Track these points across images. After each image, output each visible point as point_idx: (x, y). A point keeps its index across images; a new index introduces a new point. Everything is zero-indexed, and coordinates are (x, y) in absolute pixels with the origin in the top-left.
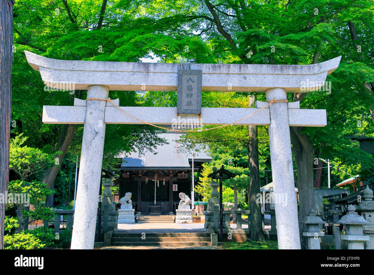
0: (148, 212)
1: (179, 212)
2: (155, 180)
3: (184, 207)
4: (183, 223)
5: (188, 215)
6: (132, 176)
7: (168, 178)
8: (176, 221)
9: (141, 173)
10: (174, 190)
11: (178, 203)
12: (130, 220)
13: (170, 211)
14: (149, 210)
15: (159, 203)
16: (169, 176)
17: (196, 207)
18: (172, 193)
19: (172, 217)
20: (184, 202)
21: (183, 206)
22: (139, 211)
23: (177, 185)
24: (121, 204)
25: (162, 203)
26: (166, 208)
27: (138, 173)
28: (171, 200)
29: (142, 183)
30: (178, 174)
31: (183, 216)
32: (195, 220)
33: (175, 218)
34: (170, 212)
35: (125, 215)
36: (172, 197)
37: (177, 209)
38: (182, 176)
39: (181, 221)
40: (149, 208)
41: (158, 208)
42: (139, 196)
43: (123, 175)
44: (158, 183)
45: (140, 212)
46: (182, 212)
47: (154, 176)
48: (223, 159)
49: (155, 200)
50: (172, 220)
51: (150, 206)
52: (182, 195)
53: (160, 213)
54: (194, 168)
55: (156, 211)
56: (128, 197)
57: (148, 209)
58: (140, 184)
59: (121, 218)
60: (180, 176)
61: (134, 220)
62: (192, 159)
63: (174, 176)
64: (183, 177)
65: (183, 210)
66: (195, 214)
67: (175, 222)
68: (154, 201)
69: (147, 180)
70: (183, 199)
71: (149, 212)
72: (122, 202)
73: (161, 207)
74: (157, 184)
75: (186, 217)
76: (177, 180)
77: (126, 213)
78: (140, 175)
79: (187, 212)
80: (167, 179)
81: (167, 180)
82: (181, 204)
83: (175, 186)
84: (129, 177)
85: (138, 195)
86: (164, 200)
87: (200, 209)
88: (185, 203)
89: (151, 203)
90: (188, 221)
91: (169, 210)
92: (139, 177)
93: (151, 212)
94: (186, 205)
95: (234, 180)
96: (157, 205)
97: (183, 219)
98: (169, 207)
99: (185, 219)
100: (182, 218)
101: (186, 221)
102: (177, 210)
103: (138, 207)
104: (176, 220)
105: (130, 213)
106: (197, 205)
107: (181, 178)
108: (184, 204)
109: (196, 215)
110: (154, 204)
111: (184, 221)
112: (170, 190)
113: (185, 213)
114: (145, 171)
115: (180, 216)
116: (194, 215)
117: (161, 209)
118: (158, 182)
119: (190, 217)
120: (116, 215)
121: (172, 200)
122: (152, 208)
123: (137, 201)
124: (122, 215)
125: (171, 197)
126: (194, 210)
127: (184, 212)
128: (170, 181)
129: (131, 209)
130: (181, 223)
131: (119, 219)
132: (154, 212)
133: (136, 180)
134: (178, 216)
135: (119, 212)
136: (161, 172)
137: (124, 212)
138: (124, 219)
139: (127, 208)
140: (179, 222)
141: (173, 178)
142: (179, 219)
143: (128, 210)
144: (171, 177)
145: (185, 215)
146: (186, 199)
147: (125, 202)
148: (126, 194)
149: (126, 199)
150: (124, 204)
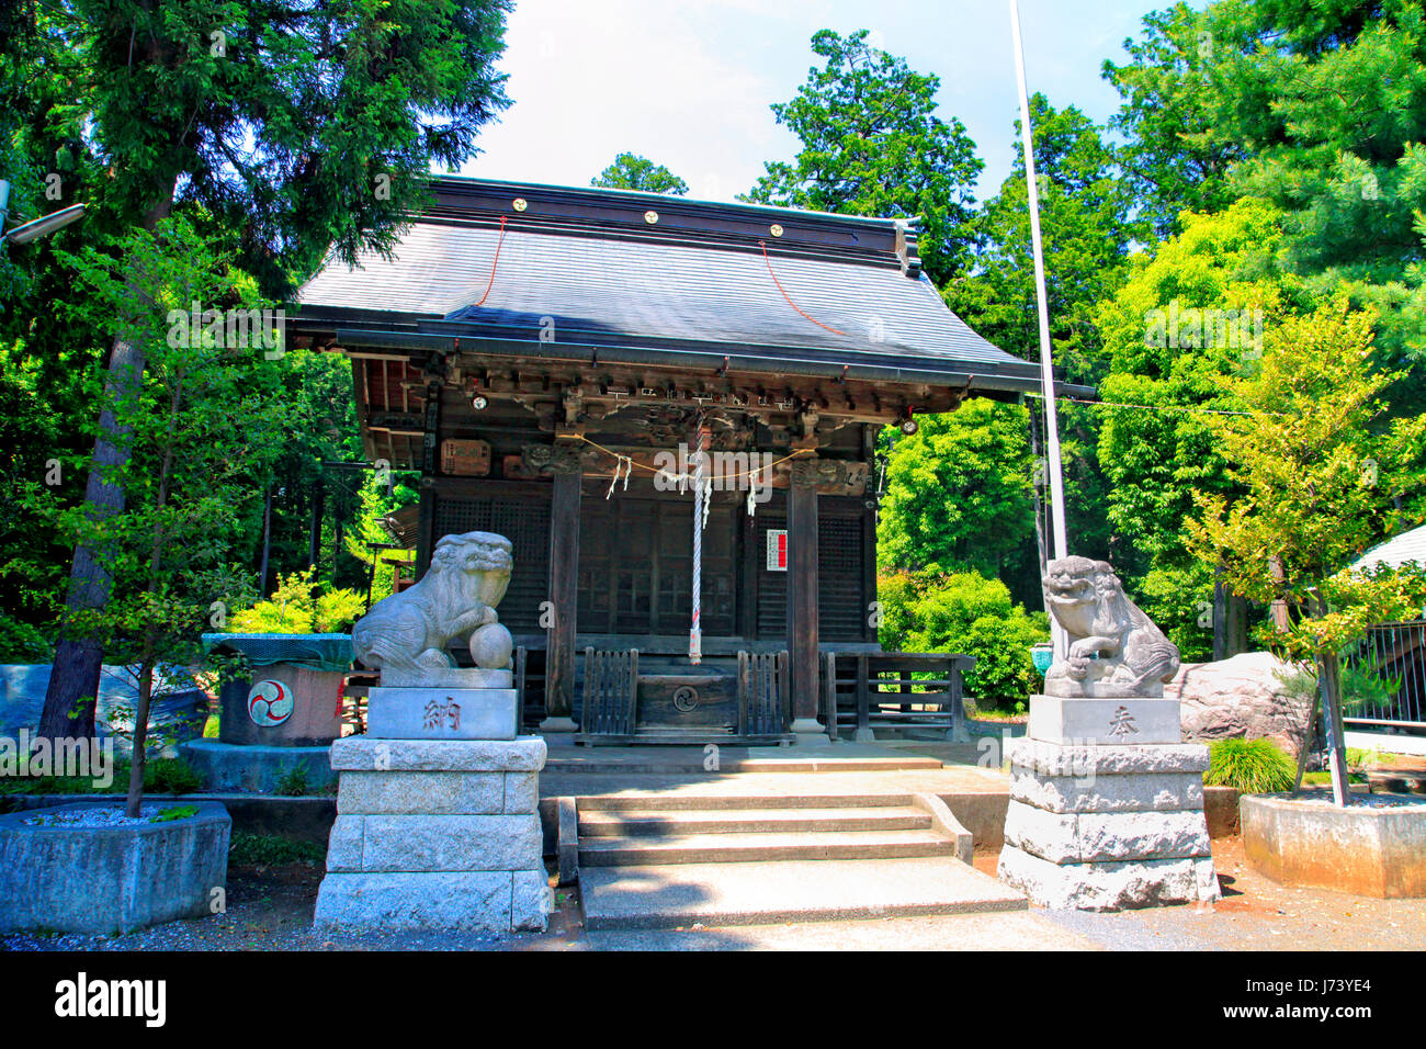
0: (629, 719)
3: (1126, 721)
4: (1125, 903)
5: (1166, 809)
7: (780, 464)
9: (579, 421)
12: (483, 882)
13: (793, 715)
14: (640, 700)
16: (785, 450)
20: (1111, 656)
22: (559, 712)
25: (744, 652)
26: (770, 688)
27: (560, 415)
28: (806, 628)
29: (584, 498)
31: (1122, 828)
34: (801, 723)
35: (422, 822)
39: (1112, 885)
40: (640, 686)
41: (715, 685)
42: (562, 594)
45: (567, 722)
49: (696, 630)
51: (649, 671)
53: (720, 731)
55: (688, 712)
57: (632, 695)
58: (566, 502)
59: (370, 856)
61: (536, 894)
63: (825, 451)
68: (686, 635)
70: (1101, 627)
71: (639, 720)
73: (732, 685)
75: (1152, 828)
77: (437, 790)
78: (570, 431)
79: (1166, 774)
83: (781, 539)
85: (556, 588)
88: (1124, 675)
90: (1175, 877)
91: (785, 705)
92: (567, 444)
93: (649, 722)
94: (1143, 691)
96: (704, 661)
97: (1121, 861)
99: (1149, 859)
100: (1118, 851)
101: (1153, 875)
103: (551, 676)
105: (489, 791)
108: (1114, 684)
110: (683, 659)
111: (1128, 879)
113: (1136, 781)
115: (1090, 823)
117: (733, 694)
121: (814, 633)
122: (659, 687)
124: (378, 825)
127: (1133, 773)
128: (793, 489)
129: (497, 749)
130: (1106, 909)
131: (337, 871)
132: (678, 724)
133: (541, 469)
134: (1070, 818)
135: (345, 780)
136: (730, 424)
137: (407, 781)
138: (387, 881)
139: (448, 722)
140: (1086, 901)
141: (817, 468)
142: (1076, 862)
143: (454, 751)
144: (800, 458)
145: (1139, 810)
146: (1128, 629)
147: (430, 652)
148: (442, 550)
149: (441, 611)
150: (405, 678)
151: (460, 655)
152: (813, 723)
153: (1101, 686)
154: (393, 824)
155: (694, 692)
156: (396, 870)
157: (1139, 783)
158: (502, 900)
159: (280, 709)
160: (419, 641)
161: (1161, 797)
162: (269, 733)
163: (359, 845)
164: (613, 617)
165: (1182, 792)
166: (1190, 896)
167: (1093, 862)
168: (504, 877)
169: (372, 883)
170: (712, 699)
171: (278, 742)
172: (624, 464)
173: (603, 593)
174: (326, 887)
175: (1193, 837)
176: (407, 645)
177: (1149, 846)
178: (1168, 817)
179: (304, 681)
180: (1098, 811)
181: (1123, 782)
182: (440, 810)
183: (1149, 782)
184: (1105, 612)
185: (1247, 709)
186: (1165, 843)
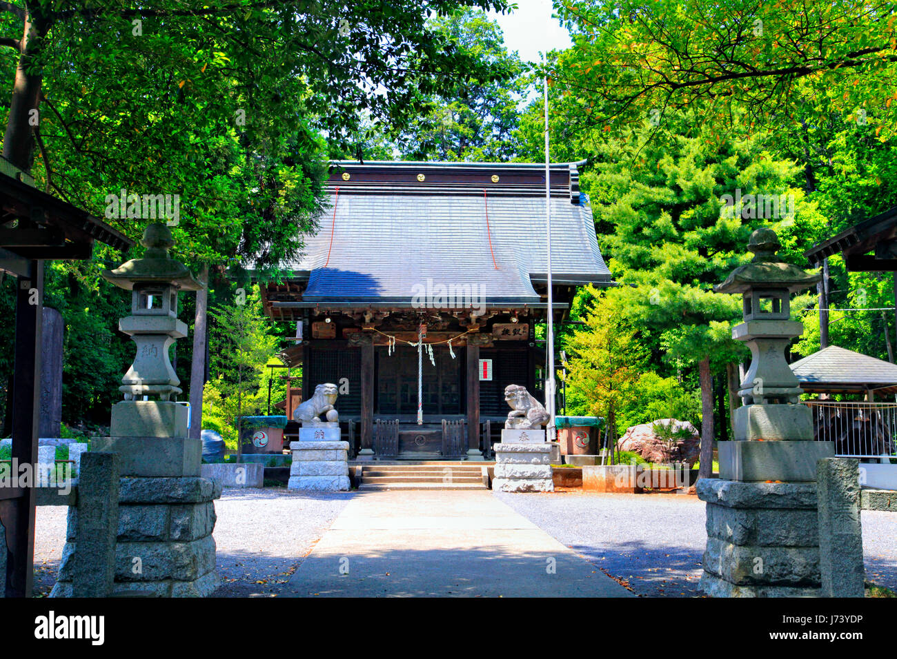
0: (396, 449)
1: (505, 452)
2: (420, 344)
3: (524, 437)
4: (519, 490)
5: (536, 463)
6: (345, 330)
7: (462, 337)
8: (496, 483)
9: (372, 321)
10: (481, 378)
11: (497, 419)
12: (332, 478)
13: (468, 447)
14: (400, 441)
15: (433, 418)
16: (464, 330)
17: (560, 433)
18: (477, 387)
19: (480, 469)
20: (523, 416)
21: (518, 433)
22: (367, 447)
23: (490, 362)
24: (300, 425)
25: (444, 421)
26: (457, 435)
27: (363, 320)
28: (474, 409)
29: (376, 354)
30: (495, 325)
31: (519, 469)
32: (560, 478)
33: (491, 471)
34: (471, 451)
35: (315, 463)
36: (477, 401)
37: (499, 440)
38: (506, 332)
39: (514, 485)
40: (400, 436)
41: (431, 435)
42: (367, 397)
43: (314, 329)
44: (431, 354)
45: (370, 451)
46: (514, 452)
47: (416, 330)
48: (667, 263)
49: (420, 411)
50: (480, 481)
51: (404, 428)
52: (515, 393)
53: (436, 454)
54: (554, 300)
55: (421, 446)
56: (326, 398)
57: (397, 439)
58: (368, 358)
59: (302, 471)
60: (500, 332)
61: (345, 481)
62: (545, 276)
63: (482, 330)
64: (512, 337)
65: (520, 446)
66: (558, 459)
67: (490, 488)
68: (417, 413)
69: (391, 343)
70: (519, 407)
71: (400, 449)
72: (302, 417)
73: (440, 434)
74: (426, 355)
75: (529, 469)
76: (492, 345)
77: (319, 454)
78: (368, 325)
79: (535, 453)
80: (459, 339)
81: (459, 343)
82: (511, 424)
83: (485, 364)
84: (333, 334)
85: (363, 394)
86: (448, 410)
87: (576, 440)
88: (526, 422)
89: (407, 418)
90: (536, 484)
91: (465, 443)
92: (366, 332)
93: (404, 450)
94: (532, 427)
95: (710, 339)
96: (425, 425)
97: (519, 478)
98: (466, 432)
99: (529, 478)
100: (518, 475)
101: (529, 483)
102: (496, 447)
103: (364, 431)
104: (494, 482)
105: (332, 455)
106: (566, 428)
107: (504, 339)
108: (524, 426)
109: (563, 462)
110: (416, 424)
111: (522, 484)
112: (470, 379)
113: (525, 455)
114: (386, 314)
115: (509, 467)
116: (555, 463)
117: (440, 438)
118: (430, 350)
119: (547, 470)
120: (193, 503)
121: (477, 412)
122: (409, 435)
123: (359, 413)
124: (304, 464)
125: (474, 398)
126: (556, 443)
127: (525, 452)
128: (468, 347)
129: (334, 443)
130: (512, 492)
131: (293, 475)
132: (418, 451)
133: (356, 343)
134: (502, 465)
135: (294, 452)
136: (440, 318)
137: (310, 452)
138: (306, 478)
139: (321, 437)
140: (506, 489)
141: (479, 337)
142: (504, 478)
143: (324, 443)
144: (471, 333)
145: (526, 463)
146: (530, 408)
147: (316, 418)
148: (317, 389)
149: (317, 406)
150: (309, 425)
151: (323, 417)
152: (478, 451)
153: (517, 426)
154: (307, 463)
155: (424, 438)
156: (309, 475)
157: (527, 455)
158: (336, 483)
159: (264, 441)
160: (312, 415)
161: (534, 460)
162: (261, 450)
163: (299, 469)
164: (399, 406)
165: (542, 459)
166: (542, 490)
167: (510, 478)
168: (337, 477)
169: (302, 478)
170: (432, 440)
171: (263, 452)
172: (392, 339)
173: (394, 394)
174: (290, 480)
175: (544, 473)
176: (309, 416)
177: (528, 474)
178: (537, 466)
179: (271, 431)
180: (512, 463)
181: (522, 455)
182: (320, 460)
183: (531, 455)
184: (520, 403)
185: (644, 442)
186: (534, 474)
